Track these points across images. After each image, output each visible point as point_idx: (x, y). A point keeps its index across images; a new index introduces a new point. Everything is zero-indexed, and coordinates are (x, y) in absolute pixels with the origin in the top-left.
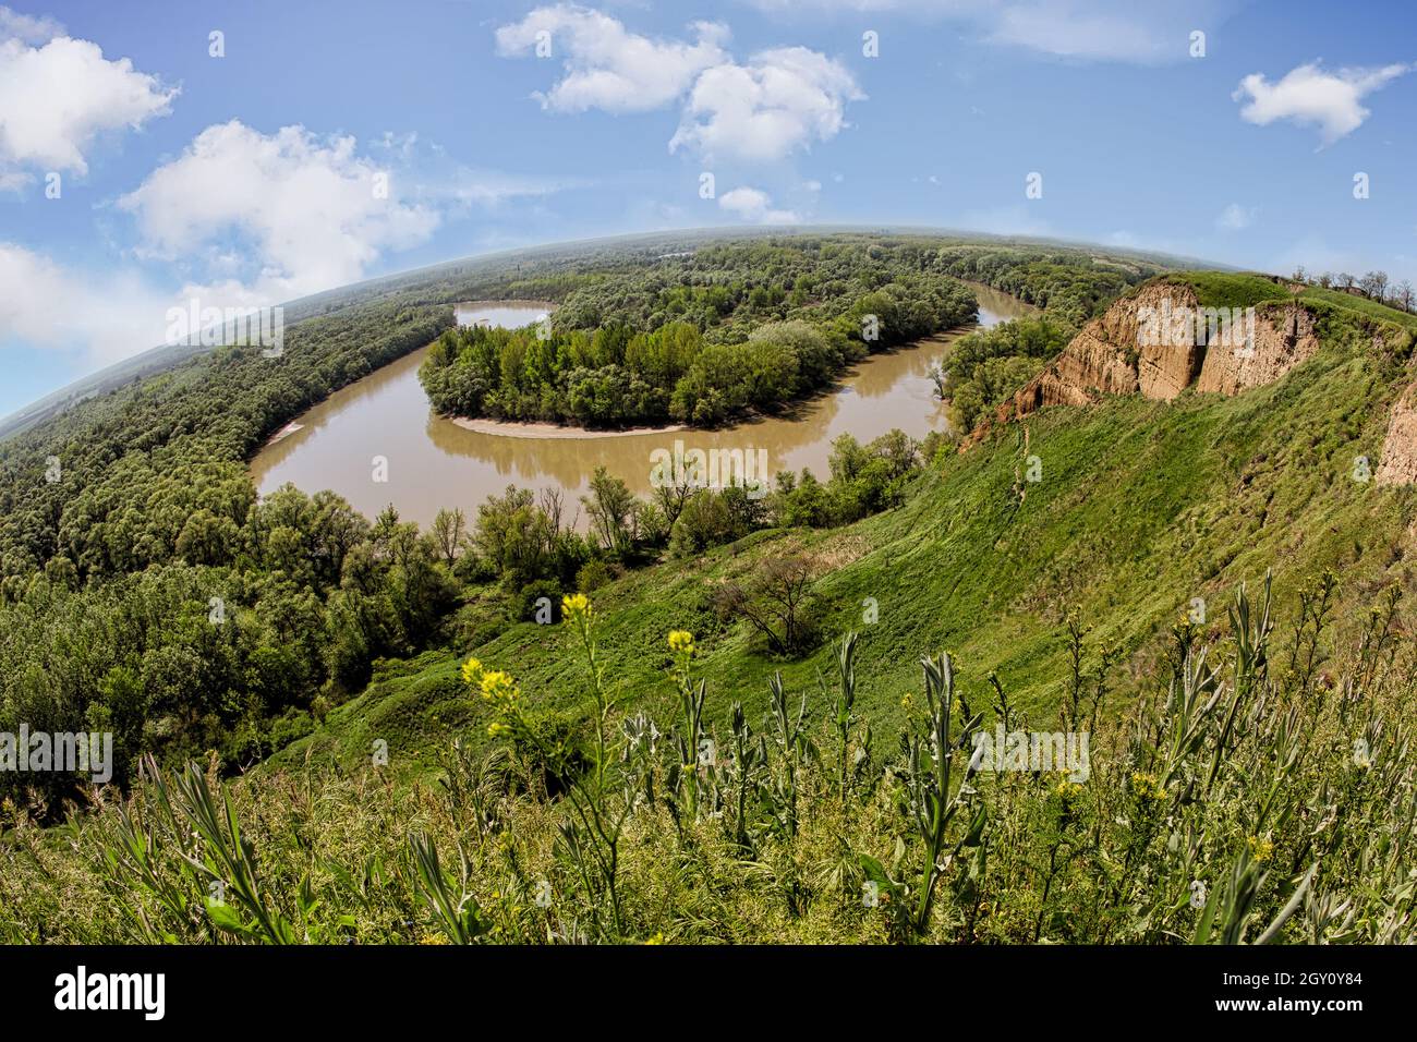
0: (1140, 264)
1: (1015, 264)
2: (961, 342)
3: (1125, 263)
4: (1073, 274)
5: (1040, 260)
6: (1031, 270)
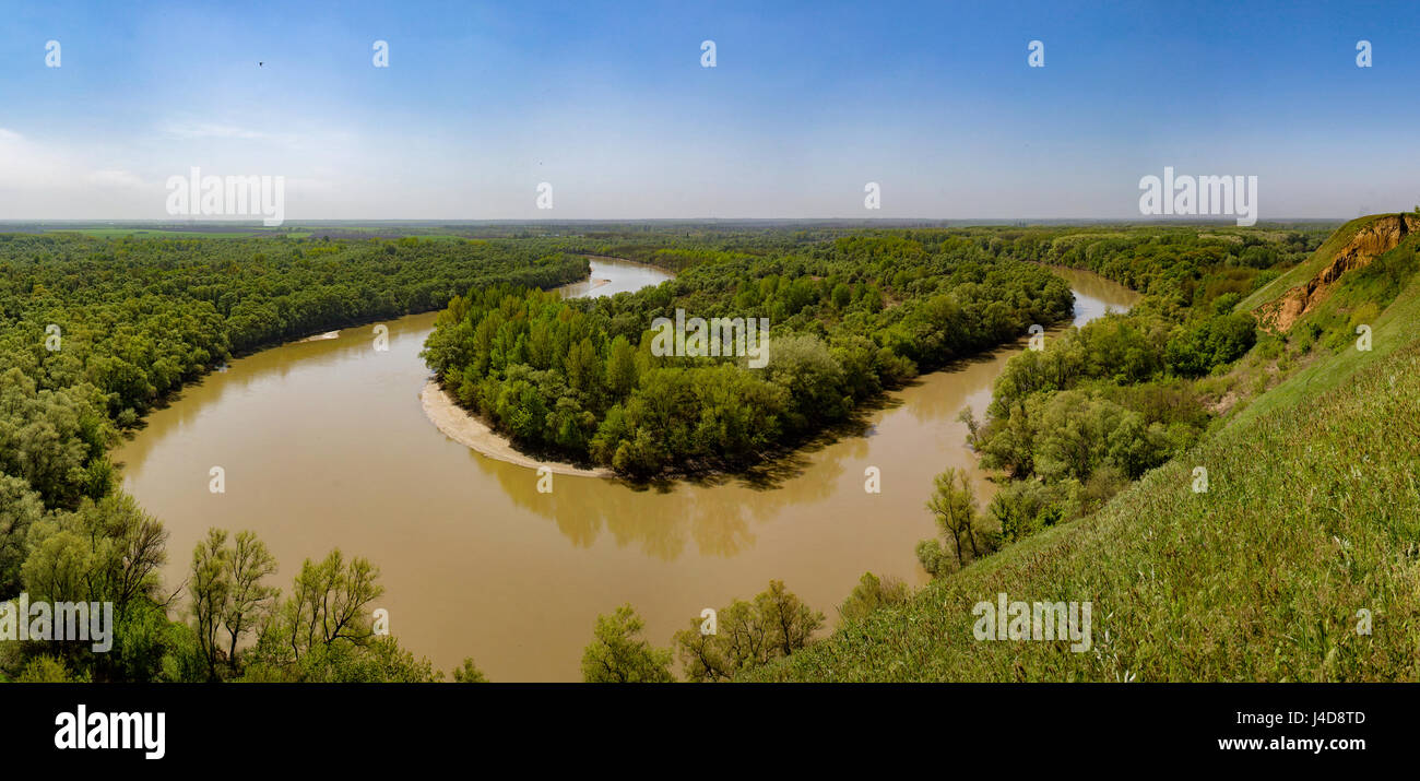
0: (1244, 233)
1: (1120, 250)
3: (1229, 234)
4: (1178, 253)
5: (1148, 242)
6: (1137, 253)
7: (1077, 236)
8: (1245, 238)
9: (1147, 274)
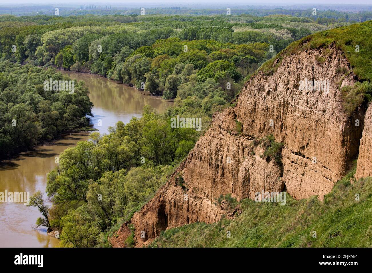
0: (292, 25)
1: (136, 46)
2: (69, 154)
3: (273, 26)
4: (208, 50)
5: (167, 36)
6: (156, 51)
7: (73, 29)
8: (294, 32)
9: (174, 75)
